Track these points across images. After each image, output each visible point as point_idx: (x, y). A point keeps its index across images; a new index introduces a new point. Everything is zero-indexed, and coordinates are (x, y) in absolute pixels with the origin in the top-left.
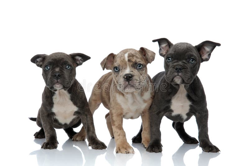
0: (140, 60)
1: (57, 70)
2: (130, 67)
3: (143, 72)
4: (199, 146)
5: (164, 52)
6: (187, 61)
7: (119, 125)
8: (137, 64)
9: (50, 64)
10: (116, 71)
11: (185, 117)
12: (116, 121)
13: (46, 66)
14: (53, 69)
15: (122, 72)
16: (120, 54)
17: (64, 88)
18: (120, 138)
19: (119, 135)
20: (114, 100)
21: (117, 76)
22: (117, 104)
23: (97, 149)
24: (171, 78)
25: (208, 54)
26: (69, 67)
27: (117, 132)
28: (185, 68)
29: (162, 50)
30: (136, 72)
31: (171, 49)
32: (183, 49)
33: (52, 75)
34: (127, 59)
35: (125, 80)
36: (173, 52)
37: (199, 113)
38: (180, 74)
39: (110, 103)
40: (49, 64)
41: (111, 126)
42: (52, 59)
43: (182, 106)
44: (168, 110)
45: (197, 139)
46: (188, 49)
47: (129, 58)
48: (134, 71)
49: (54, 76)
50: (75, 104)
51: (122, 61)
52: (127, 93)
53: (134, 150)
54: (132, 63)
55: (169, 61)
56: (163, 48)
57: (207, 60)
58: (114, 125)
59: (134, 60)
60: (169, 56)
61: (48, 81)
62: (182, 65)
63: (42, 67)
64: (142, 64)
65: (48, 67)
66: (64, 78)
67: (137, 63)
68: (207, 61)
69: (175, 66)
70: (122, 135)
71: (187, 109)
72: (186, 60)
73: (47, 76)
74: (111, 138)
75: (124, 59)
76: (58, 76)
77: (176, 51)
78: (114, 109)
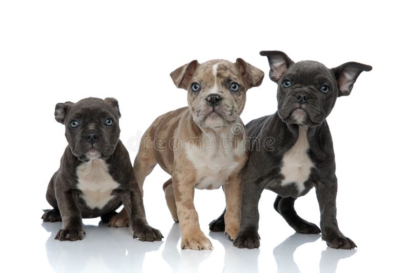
0: (236, 77)
1: (91, 127)
2: (218, 85)
3: (239, 97)
4: (321, 238)
5: (277, 75)
6: (317, 88)
7: (188, 200)
8: (231, 82)
9: (79, 116)
10: (193, 91)
11: (301, 188)
12: (184, 193)
13: (73, 121)
14: (84, 126)
15: (203, 91)
16: (205, 64)
17: (103, 156)
18: (188, 222)
19: (188, 218)
20: (180, 156)
21: (194, 99)
22: (187, 163)
23: (145, 240)
24: (289, 111)
25: (349, 84)
26: (109, 122)
27: (185, 213)
28: (313, 98)
29: (275, 71)
30: (227, 94)
31: (291, 68)
32: (312, 68)
33: (82, 137)
34: (215, 72)
35: (207, 103)
36: (294, 73)
37: (323, 183)
38: (303, 106)
39: (174, 163)
40: (77, 118)
41: (175, 202)
42: (83, 109)
43: (300, 168)
44: (276, 175)
45: (319, 226)
46: (319, 69)
47: (219, 72)
48: (224, 92)
49: (86, 138)
50: (116, 178)
51: (206, 74)
52: (208, 129)
53: (211, 245)
54: (222, 80)
55: (286, 86)
56: (276, 69)
57: (347, 93)
58: (180, 200)
59: (226, 74)
60: (287, 79)
61: (76, 146)
62: (309, 93)
63: (65, 122)
64: (239, 83)
65: (76, 123)
66: (104, 141)
67: (231, 80)
68: (347, 95)
69: (296, 93)
70: (192, 218)
71: (306, 174)
72: (315, 85)
73: (74, 137)
74: (174, 222)
75: (211, 72)
76: (93, 138)
77: (299, 70)
78: (180, 172)
